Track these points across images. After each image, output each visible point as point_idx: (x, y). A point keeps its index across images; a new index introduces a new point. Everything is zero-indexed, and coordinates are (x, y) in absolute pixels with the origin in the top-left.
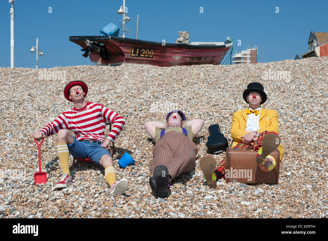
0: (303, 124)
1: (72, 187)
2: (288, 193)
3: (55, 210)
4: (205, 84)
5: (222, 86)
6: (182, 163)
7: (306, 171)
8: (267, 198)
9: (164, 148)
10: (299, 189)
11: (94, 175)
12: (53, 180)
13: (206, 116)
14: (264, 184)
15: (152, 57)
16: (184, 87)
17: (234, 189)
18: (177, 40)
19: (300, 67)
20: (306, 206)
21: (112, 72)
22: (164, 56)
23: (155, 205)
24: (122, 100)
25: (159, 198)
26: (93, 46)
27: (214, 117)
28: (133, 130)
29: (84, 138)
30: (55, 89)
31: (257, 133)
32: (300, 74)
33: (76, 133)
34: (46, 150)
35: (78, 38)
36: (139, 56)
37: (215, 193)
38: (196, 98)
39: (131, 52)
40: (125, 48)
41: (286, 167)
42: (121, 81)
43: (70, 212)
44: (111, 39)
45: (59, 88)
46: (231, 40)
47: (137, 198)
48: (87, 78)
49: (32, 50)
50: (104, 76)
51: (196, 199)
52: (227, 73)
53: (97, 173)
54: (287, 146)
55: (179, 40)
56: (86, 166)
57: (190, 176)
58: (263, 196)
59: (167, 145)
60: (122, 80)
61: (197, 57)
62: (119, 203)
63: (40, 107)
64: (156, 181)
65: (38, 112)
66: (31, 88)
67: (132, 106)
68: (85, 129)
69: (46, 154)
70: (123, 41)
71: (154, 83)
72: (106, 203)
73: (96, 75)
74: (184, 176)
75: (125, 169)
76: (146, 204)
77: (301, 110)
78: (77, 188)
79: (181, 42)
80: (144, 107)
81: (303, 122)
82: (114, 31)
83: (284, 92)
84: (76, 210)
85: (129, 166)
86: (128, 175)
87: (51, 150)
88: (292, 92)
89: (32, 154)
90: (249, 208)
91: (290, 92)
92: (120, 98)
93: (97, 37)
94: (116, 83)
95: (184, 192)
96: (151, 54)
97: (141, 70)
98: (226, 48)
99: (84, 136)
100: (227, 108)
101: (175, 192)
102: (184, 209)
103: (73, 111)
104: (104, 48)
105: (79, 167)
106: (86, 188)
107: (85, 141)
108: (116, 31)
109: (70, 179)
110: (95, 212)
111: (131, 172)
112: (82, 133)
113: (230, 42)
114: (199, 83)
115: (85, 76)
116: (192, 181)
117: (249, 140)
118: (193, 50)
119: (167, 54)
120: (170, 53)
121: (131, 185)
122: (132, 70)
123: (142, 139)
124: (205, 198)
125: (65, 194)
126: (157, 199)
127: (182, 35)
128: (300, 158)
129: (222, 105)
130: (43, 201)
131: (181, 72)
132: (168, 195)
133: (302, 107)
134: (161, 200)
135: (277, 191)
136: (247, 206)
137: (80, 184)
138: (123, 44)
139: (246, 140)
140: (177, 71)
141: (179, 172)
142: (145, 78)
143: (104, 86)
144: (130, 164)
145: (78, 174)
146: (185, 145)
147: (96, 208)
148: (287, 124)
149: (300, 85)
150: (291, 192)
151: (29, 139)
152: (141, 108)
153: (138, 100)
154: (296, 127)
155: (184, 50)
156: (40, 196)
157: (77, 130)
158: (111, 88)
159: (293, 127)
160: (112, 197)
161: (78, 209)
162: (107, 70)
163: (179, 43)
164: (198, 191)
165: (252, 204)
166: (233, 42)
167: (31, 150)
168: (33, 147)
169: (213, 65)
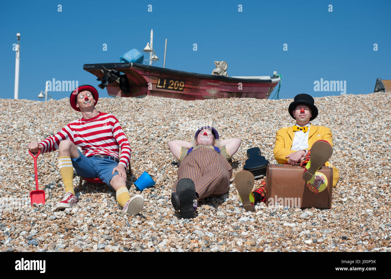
0: (364, 153)
1: (76, 208)
2: (344, 217)
3: (54, 227)
4: (245, 116)
5: (266, 118)
6: (212, 180)
7: (366, 197)
8: (316, 221)
9: (191, 166)
10: (357, 213)
11: (105, 197)
12: (54, 201)
13: (245, 143)
14: (313, 208)
15: (182, 91)
16: (220, 118)
17: (276, 212)
18: (213, 71)
19: (362, 100)
20: (365, 228)
21: (133, 104)
22: (196, 89)
23: (178, 225)
24: (143, 129)
25: (182, 219)
26: (111, 75)
27: (255, 145)
28: (155, 154)
29: (94, 153)
30: (63, 118)
31: (305, 151)
32: (362, 107)
33: (83, 148)
34: (47, 172)
35: (93, 67)
36: (166, 88)
37: (253, 215)
38: (234, 127)
39: (157, 83)
40: (150, 78)
41: (342, 193)
42: (143, 112)
43: (72, 230)
44: (133, 66)
45: (68, 117)
46: (279, 75)
47: (156, 219)
48: (102, 108)
49: (41, 95)
50: (123, 108)
51: (228, 221)
52: (272, 106)
53: (108, 195)
54: (344, 172)
55: (216, 71)
56: (96, 188)
57: (222, 200)
58: (312, 220)
59: (195, 163)
60: (145, 112)
61: (236, 92)
62: (134, 223)
63: (43, 132)
64: (179, 197)
65: (40, 137)
66: (34, 119)
67: (154, 132)
68: (94, 144)
69: (47, 176)
70: (147, 69)
71: (183, 114)
72: (117, 222)
73: (113, 106)
74: (215, 200)
75: (143, 192)
76: (167, 224)
77: (362, 140)
78: (82, 208)
79: (218, 73)
80: (169, 134)
81: (364, 151)
82: (137, 58)
83: (341, 124)
84: (80, 228)
85: (148, 188)
86: (146, 197)
87: (53, 173)
88: (351, 125)
89: (31, 176)
90: (294, 229)
91: (349, 125)
92: (141, 126)
93: (117, 64)
94: (138, 114)
95: (214, 213)
96: (181, 86)
97: (168, 102)
98: (272, 83)
99: (93, 151)
100: (270, 136)
101: (203, 213)
102: (213, 230)
103: (81, 122)
104: (124, 79)
105: (87, 190)
106: (94, 208)
107: (95, 157)
108: (139, 59)
109: (74, 199)
110: (103, 231)
111: (150, 194)
112: (91, 148)
113: (278, 77)
114: (238, 115)
115: (101, 106)
116: (225, 205)
117: (295, 160)
118: (232, 84)
119: (200, 87)
120: (203, 86)
121: (150, 207)
122: (158, 102)
123: (166, 163)
124: (240, 220)
125: (67, 214)
126: (180, 220)
127: (218, 65)
128: (359, 184)
129: (264, 134)
130: (39, 220)
131: (216, 104)
132: (194, 216)
133: (363, 137)
134: (186, 221)
135: (329, 215)
136: (291, 228)
137: (87, 204)
138: (148, 73)
139: (292, 161)
140: (211, 103)
141: (208, 190)
142: (172, 110)
143: (122, 116)
144: (150, 186)
145: (85, 197)
146: (217, 162)
147: (104, 227)
148: (344, 152)
149: (361, 118)
150: (346, 215)
151: (28, 161)
152: (165, 134)
153: (163, 127)
154: (356, 156)
155: (221, 82)
156: (37, 215)
157: (85, 145)
158: (131, 118)
159: (351, 156)
160: (125, 216)
161: (83, 227)
162: (127, 101)
163: (215, 74)
164: (231, 213)
165: (297, 226)
166: (281, 78)
167: (29, 172)
168: (31, 168)
169: (256, 98)
